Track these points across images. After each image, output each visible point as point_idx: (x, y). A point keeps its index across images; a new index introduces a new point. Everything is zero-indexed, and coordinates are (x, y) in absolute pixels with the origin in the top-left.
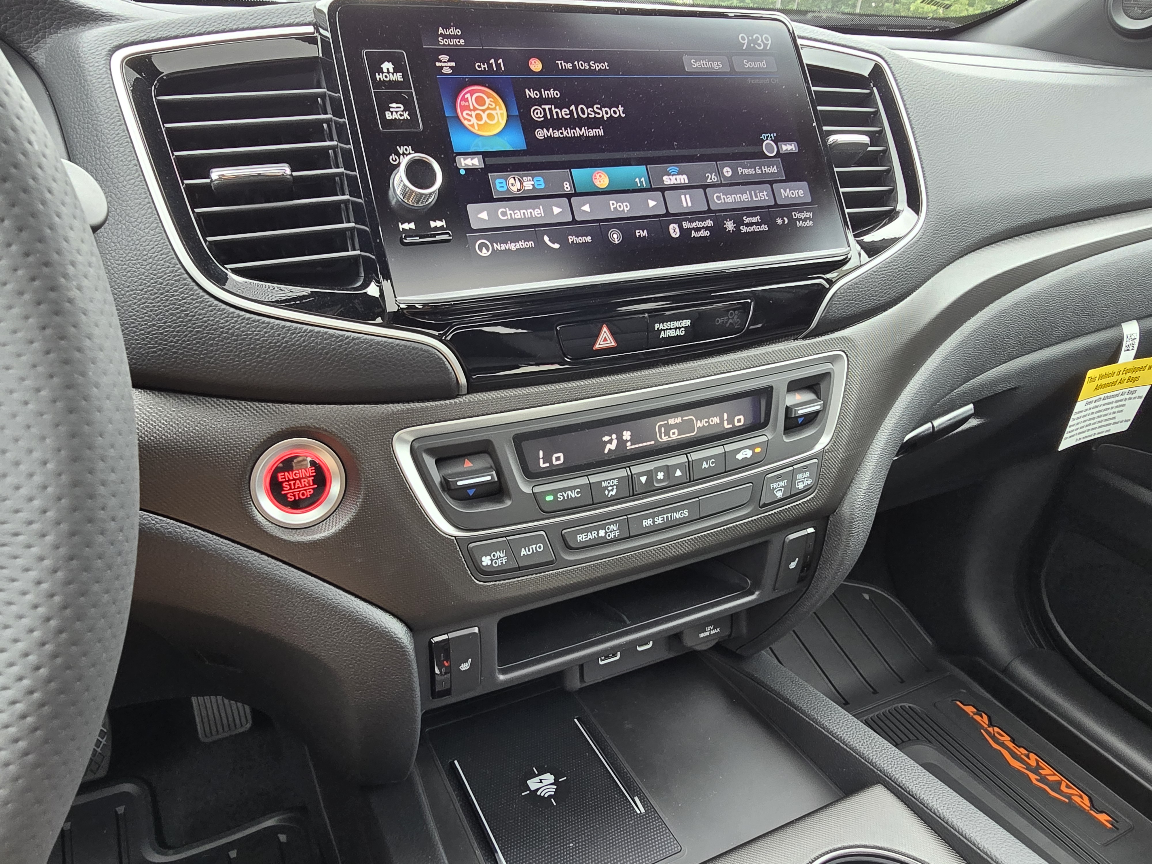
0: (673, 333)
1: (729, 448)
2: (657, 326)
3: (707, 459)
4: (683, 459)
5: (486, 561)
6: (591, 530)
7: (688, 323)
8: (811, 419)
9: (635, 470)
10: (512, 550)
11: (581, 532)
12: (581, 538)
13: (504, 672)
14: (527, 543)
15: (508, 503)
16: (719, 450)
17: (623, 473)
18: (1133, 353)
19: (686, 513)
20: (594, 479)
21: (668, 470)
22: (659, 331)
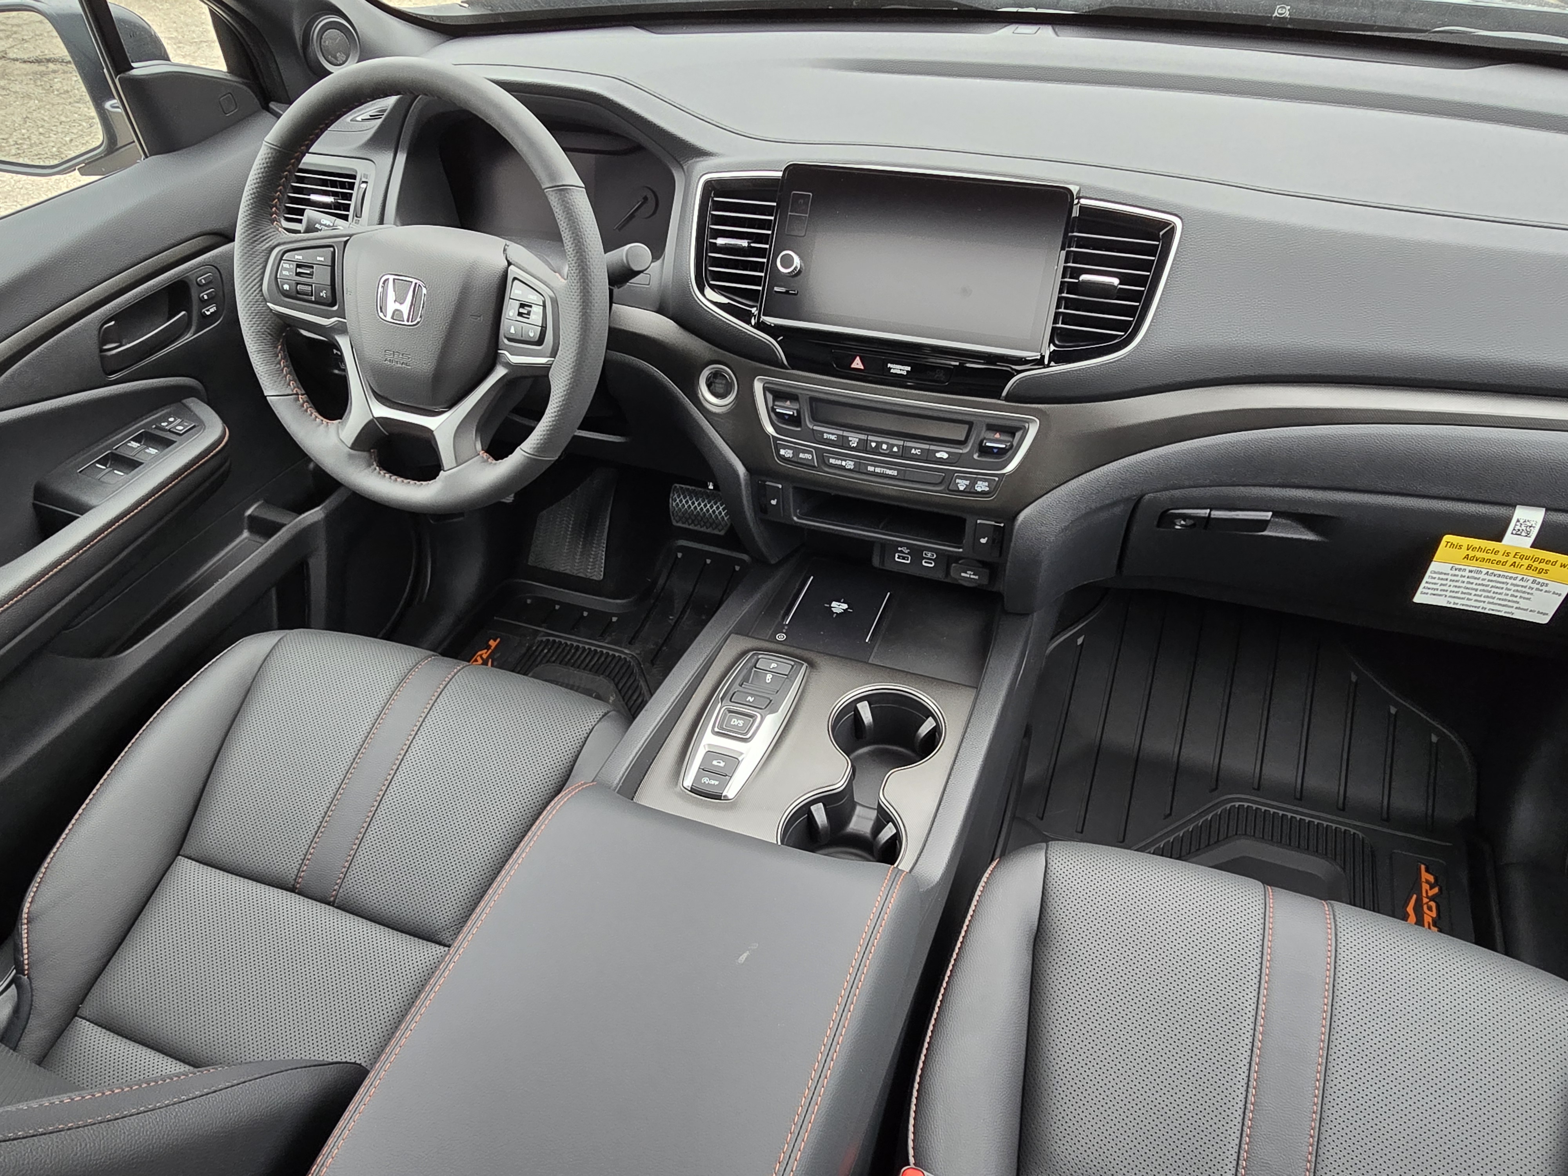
0: (899, 372)
1: (932, 447)
2: (889, 365)
3: (916, 448)
4: (901, 443)
5: (782, 452)
6: (838, 459)
7: (909, 369)
8: (1002, 452)
9: (870, 438)
10: (797, 452)
11: (833, 458)
12: (832, 461)
13: (799, 518)
14: (805, 452)
15: (799, 429)
16: (927, 447)
17: (864, 437)
18: (1531, 540)
19: (895, 473)
20: (845, 434)
21: (891, 446)
22: (890, 368)
